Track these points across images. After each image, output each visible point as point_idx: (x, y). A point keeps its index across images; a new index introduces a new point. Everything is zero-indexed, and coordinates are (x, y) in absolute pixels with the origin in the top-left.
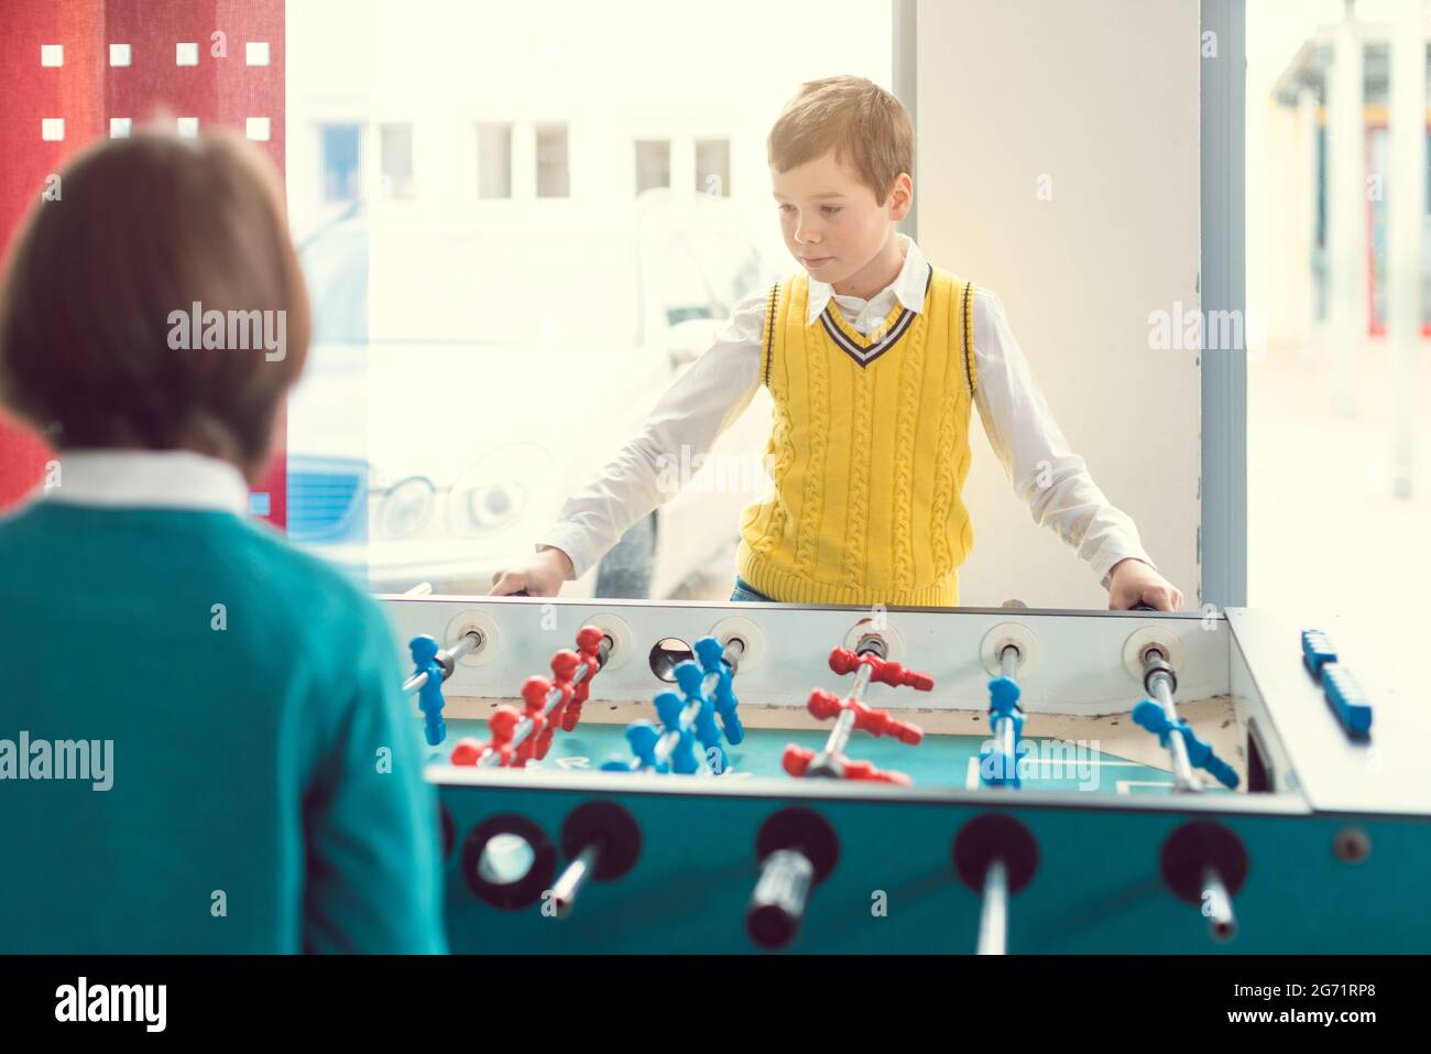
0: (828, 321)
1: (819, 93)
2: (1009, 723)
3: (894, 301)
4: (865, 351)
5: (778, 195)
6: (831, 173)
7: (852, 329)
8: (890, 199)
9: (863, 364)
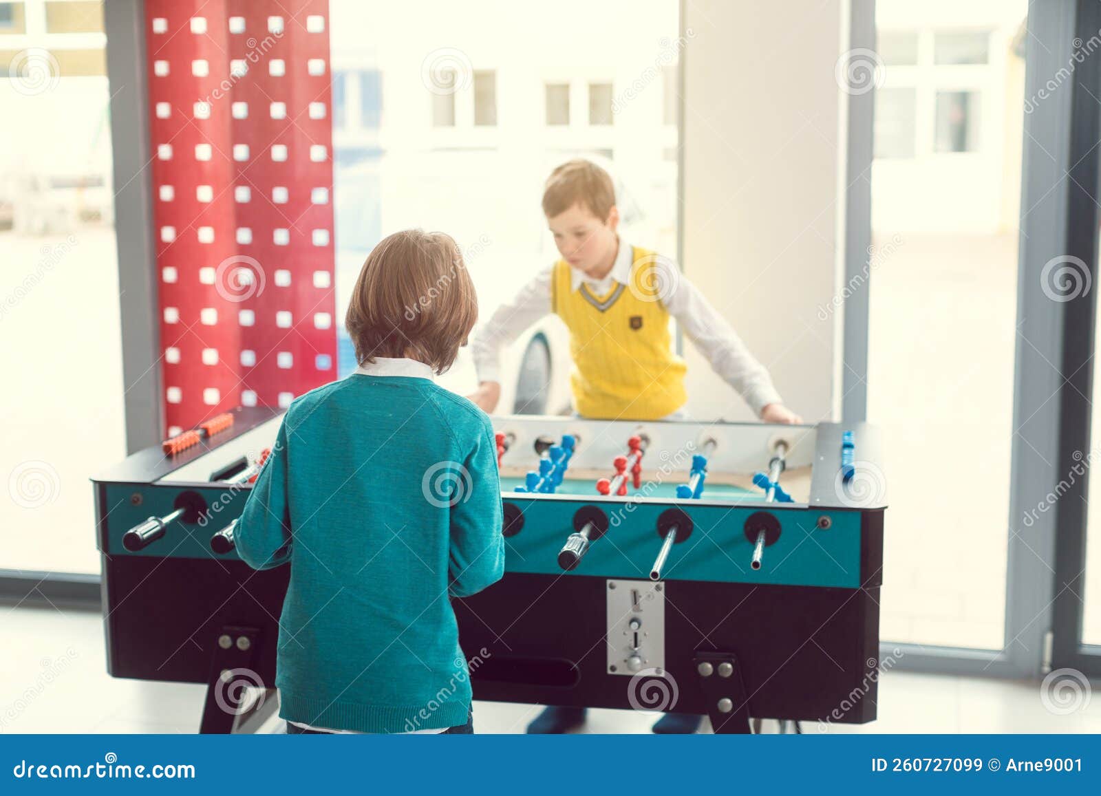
0: (583, 288)
1: (563, 172)
2: (698, 477)
3: (613, 279)
4: (603, 304)
5: (551, 229)
6: (578, 215)
7: (596, 294)
8: (609, 221)
9: (603, 311)
